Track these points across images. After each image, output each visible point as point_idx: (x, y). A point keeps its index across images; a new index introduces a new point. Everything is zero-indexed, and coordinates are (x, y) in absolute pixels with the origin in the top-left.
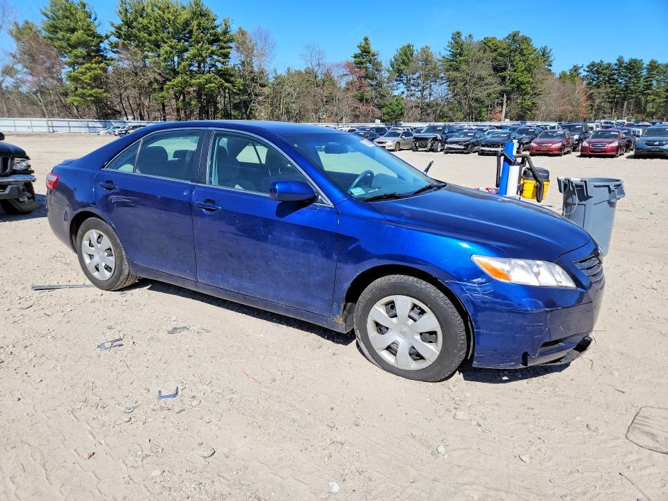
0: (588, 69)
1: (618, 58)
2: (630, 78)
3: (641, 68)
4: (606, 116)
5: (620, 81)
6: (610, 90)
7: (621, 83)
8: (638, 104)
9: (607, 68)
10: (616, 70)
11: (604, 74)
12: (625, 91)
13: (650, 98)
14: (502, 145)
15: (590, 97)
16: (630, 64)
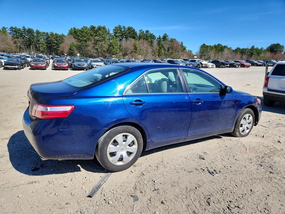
0: (10, 29)
1: (23, 26)
2: (30, 36)
3: (33, 32)
4: (24, 51)
5: (26, 36)
6: (23, 40)
7: (27, 38)
8: (36, 47)
9: (19, 30)
10: (23, 32)
11: (19, 33)
12: (29, 41)
13: (41, 45)
14: (17, 65)
15: (15, 43)
16: (29, 30)
